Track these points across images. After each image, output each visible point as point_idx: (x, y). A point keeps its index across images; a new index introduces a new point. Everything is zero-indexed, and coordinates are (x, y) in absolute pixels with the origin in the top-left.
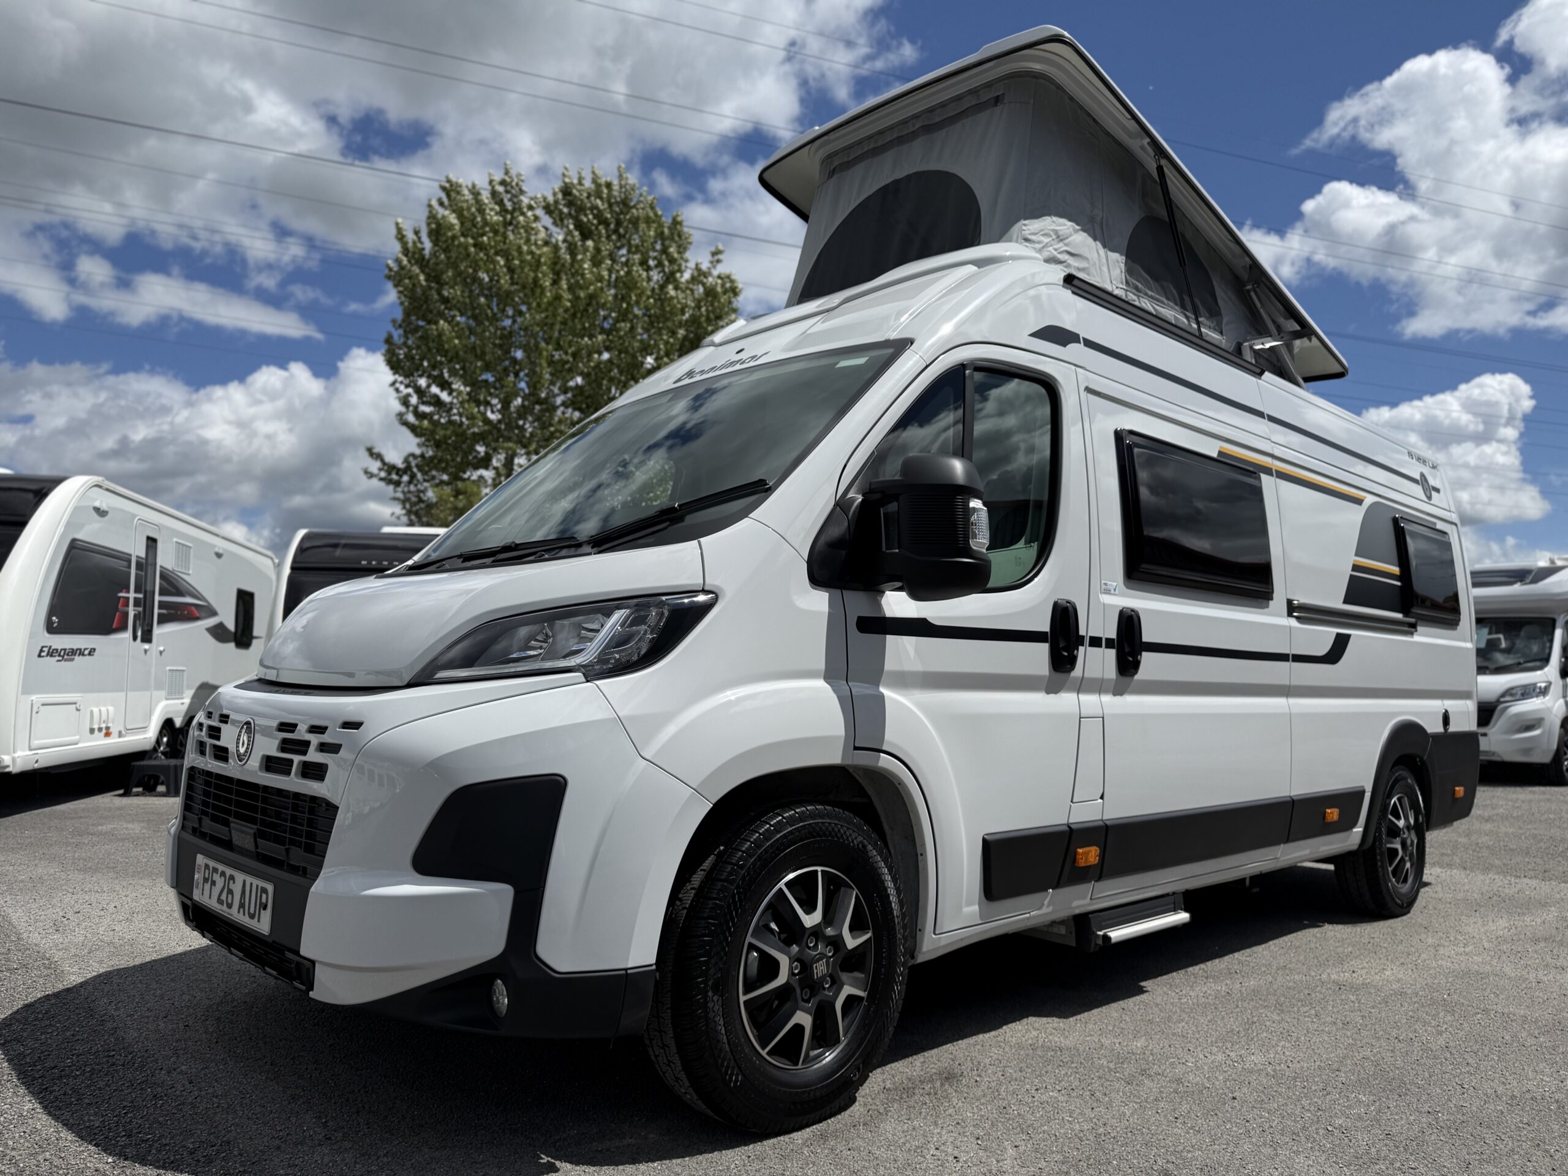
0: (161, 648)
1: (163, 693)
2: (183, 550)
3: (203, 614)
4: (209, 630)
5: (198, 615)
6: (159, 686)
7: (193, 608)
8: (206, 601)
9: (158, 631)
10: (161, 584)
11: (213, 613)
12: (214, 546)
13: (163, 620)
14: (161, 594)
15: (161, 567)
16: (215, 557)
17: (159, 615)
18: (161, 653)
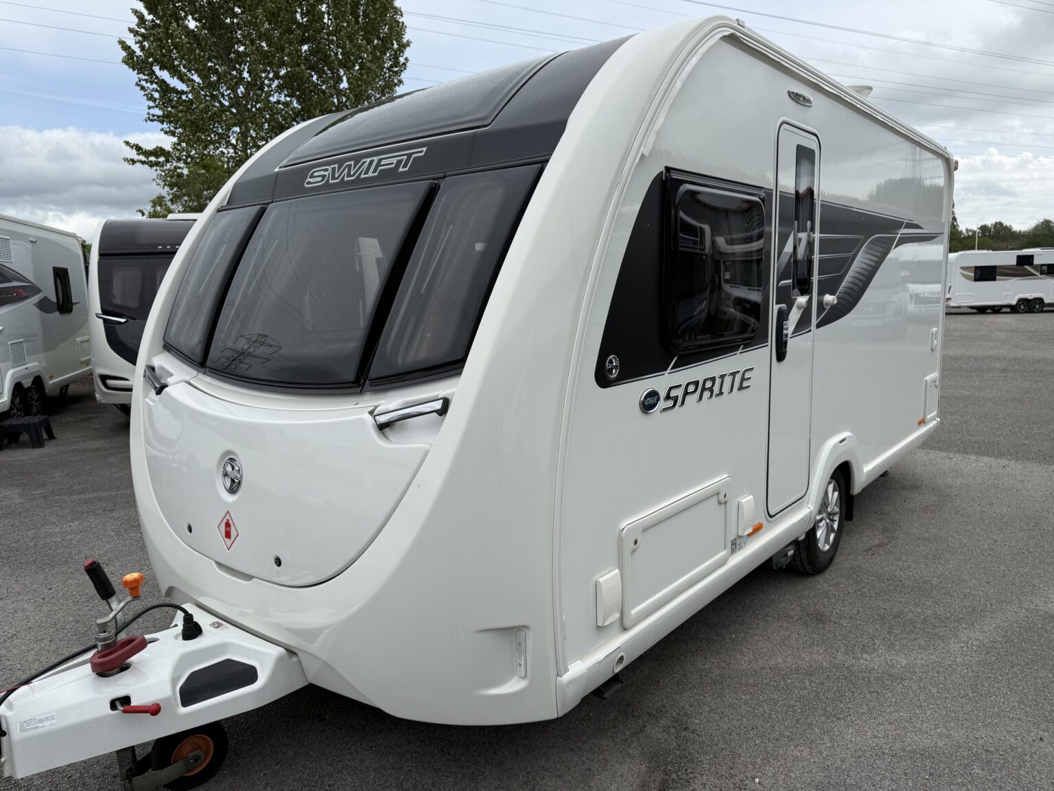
0: (1, 328)
1: (10, 363)
3: (29, 293)
4: (37, 305)
5: (25, 294)
6: (5, 359)
7: (20, 290)
8: (31, 282)
11: (39, 291)
12: (28, 235)
16: (30, 243)
18: (1, 331)
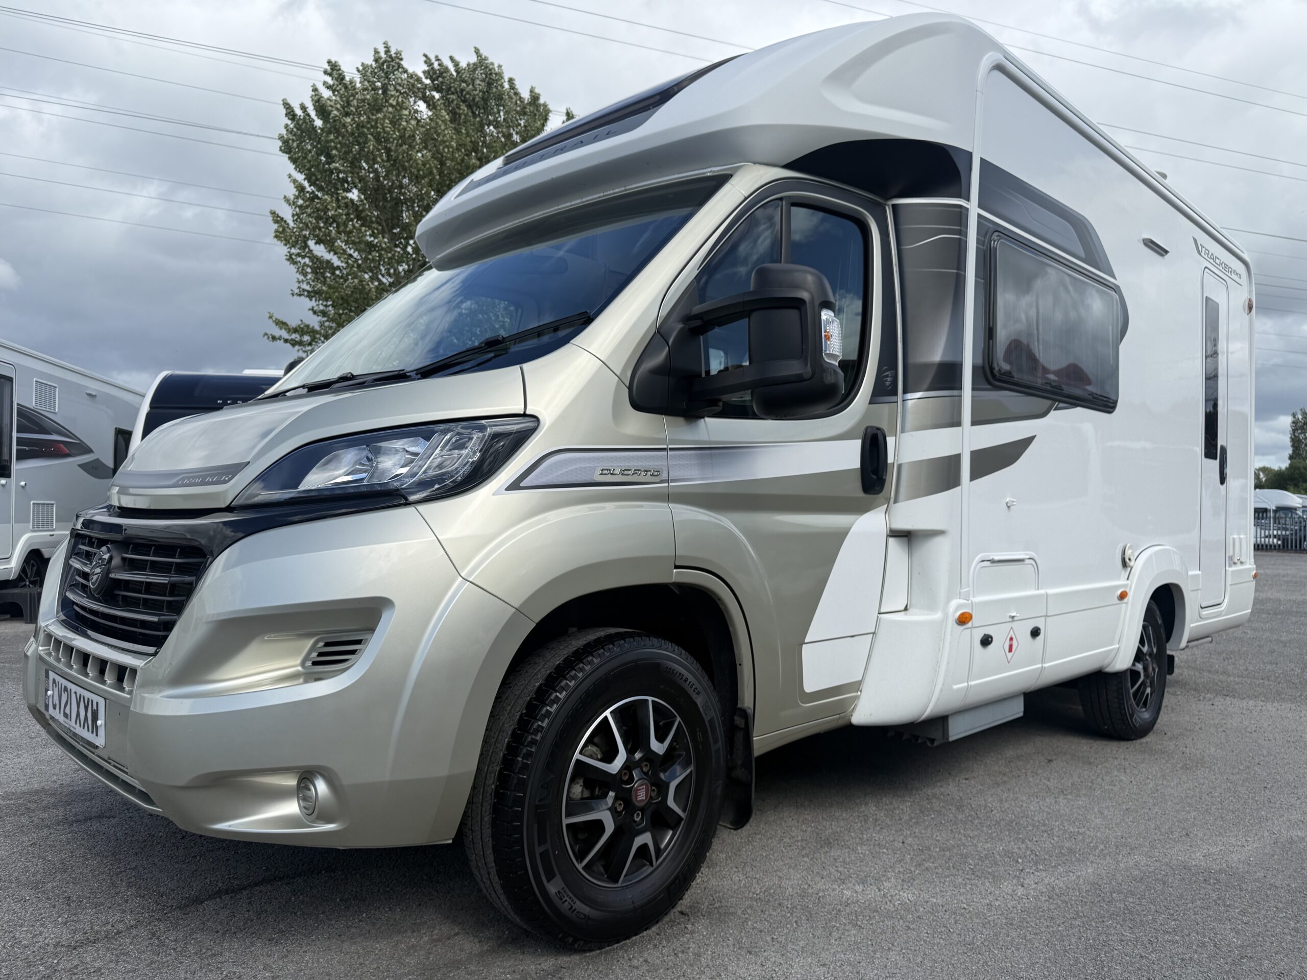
0: (23, 483)
1: (28, 525)
2: (46, 389)
3: (73, 451)
4: (83, 466)
5: (68, 452)
6: (22, 518)
7: (62, 445)
8: (79, 439)
9: (15, 466)
10: (17, 420)
11: (89, 451)
12: (87, 388)
13: (22, 456)
14: (18, 432)
15: (18, 404)
16: (87, 397)
17: (18, 450)
18: (23, 487)
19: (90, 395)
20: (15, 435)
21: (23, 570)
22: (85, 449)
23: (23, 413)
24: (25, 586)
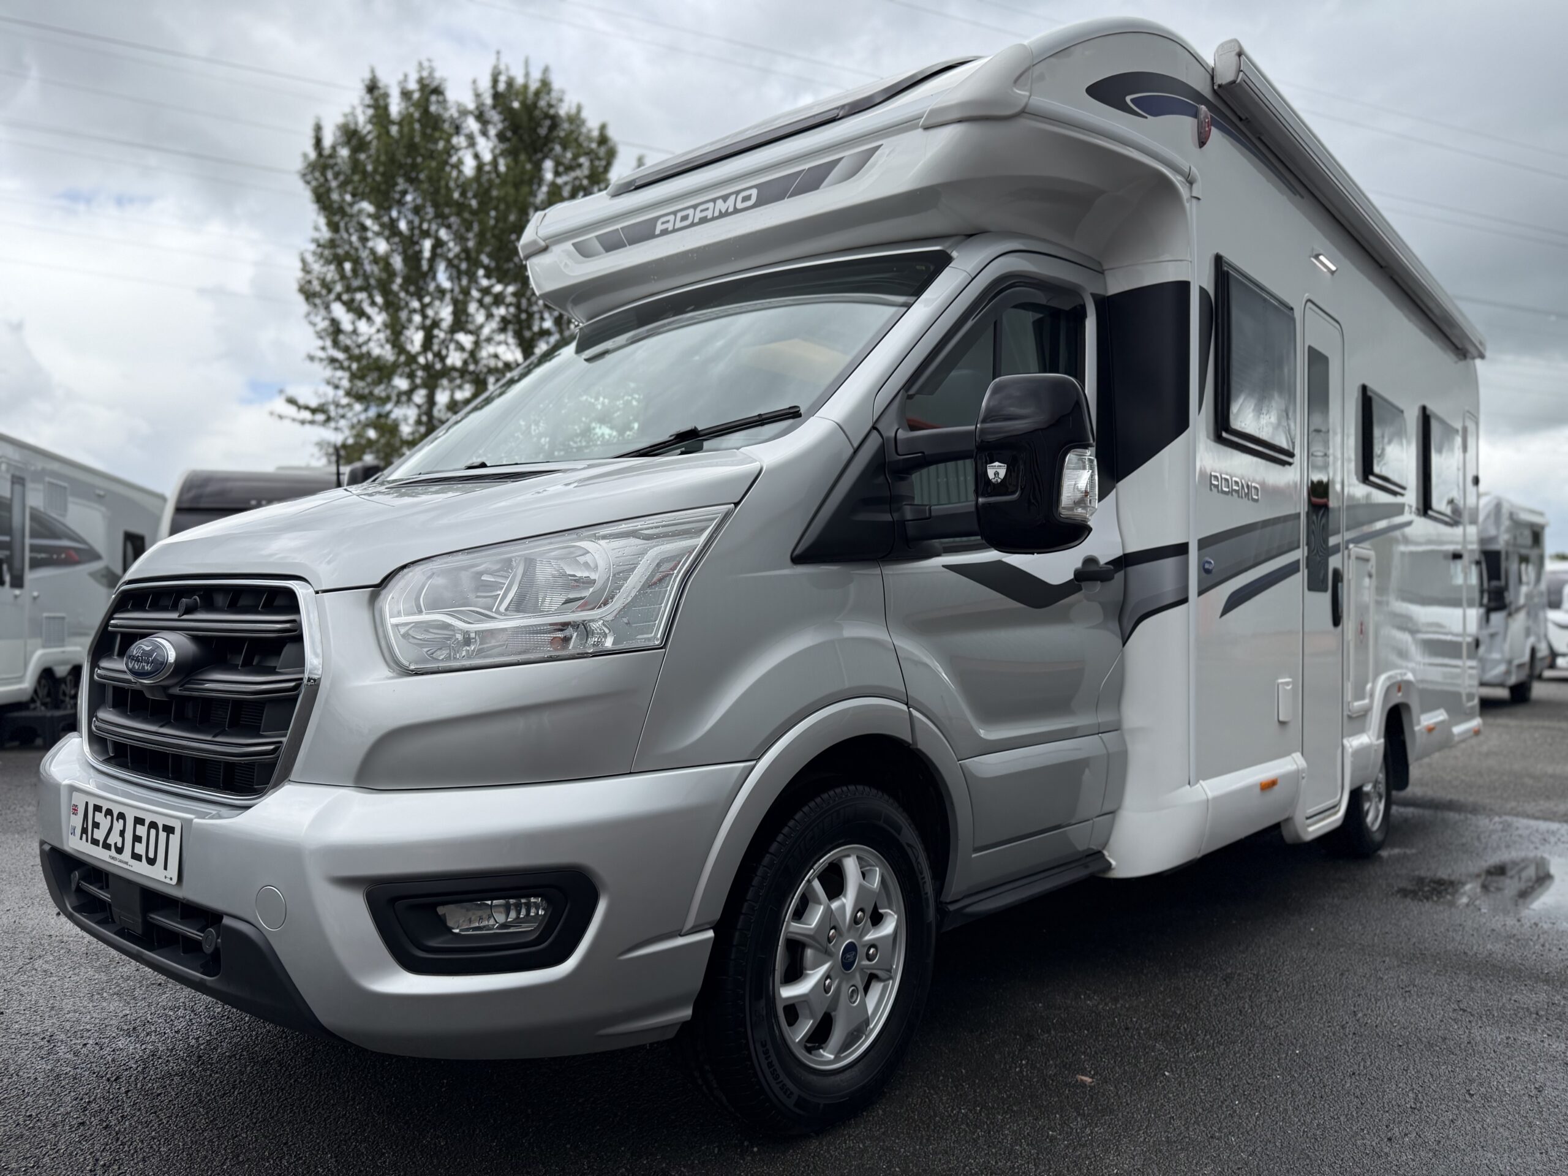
0: (35, 594)
1: (39, 641)
2: (56, 490)
3: (84, 558)
4: (93, 575)
5: (78, 559)
6: (34, 634)
7: (72, 552)
8: (88, 544)
9: (30, 576)
10: (30, 524)
11: (97, 557)
12: (96, 487)
13: (35, 564)
14: (32, 537)
15: (30, 507)
16: (96, 497)
17: (31, 559)
18: (35, 598)
19: (99, 496)
20: (28, 541)
21: (35, 691)
22: (95, 556)
23: (37, 518)
24: (35, 709)
